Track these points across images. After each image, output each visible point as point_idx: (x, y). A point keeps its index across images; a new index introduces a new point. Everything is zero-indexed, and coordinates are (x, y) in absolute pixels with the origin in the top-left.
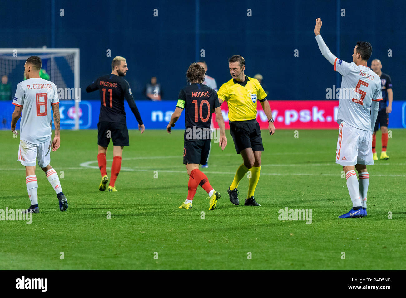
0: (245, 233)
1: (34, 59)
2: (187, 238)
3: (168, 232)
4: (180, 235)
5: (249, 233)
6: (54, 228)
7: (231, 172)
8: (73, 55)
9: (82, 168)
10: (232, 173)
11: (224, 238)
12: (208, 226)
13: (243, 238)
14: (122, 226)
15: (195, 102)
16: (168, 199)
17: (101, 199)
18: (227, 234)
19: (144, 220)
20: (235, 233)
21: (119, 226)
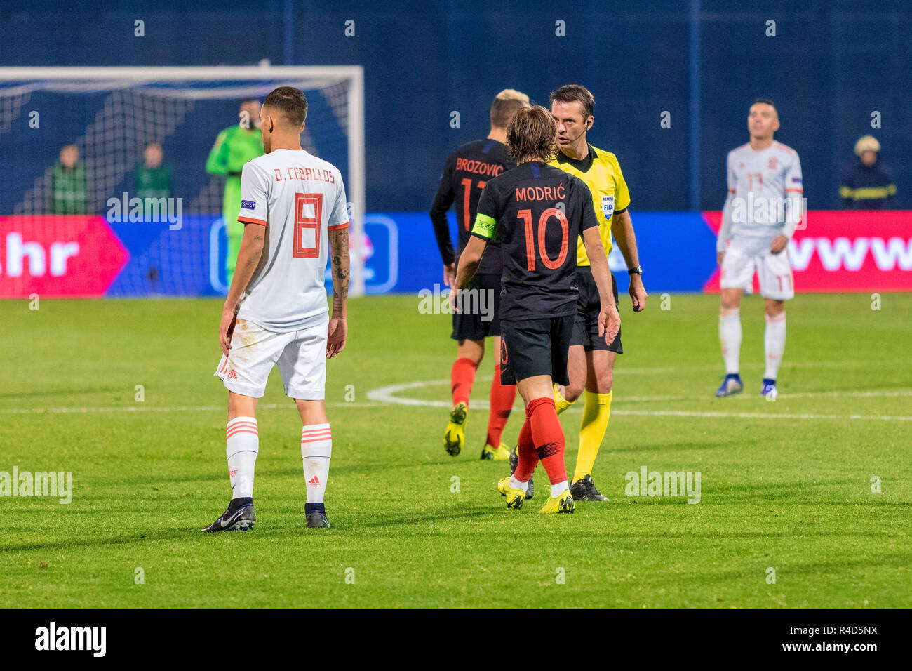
0: (834, 586)
1: (285, 94)
2: (670, 600)
3: (617, 585)
4: (650, 591)
5: (843, 586)
6: (293, 575)
7: (792, 412)
8: (344, 85)
9: (373, 405)
10: (795, 416)
11: (774, 598)
12: (729, 565)
13: (828, 598)
14: (487, 567)
15: (525, 215)
16: (615, 491)
17: (427, 491)
18: (784, 589)
19: (549, 549)
20: (807, 586)
21: (477, 568)
